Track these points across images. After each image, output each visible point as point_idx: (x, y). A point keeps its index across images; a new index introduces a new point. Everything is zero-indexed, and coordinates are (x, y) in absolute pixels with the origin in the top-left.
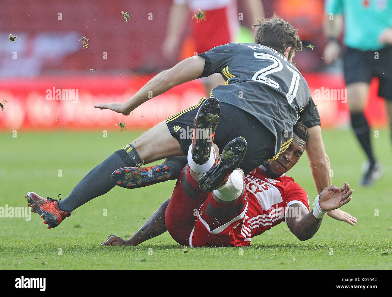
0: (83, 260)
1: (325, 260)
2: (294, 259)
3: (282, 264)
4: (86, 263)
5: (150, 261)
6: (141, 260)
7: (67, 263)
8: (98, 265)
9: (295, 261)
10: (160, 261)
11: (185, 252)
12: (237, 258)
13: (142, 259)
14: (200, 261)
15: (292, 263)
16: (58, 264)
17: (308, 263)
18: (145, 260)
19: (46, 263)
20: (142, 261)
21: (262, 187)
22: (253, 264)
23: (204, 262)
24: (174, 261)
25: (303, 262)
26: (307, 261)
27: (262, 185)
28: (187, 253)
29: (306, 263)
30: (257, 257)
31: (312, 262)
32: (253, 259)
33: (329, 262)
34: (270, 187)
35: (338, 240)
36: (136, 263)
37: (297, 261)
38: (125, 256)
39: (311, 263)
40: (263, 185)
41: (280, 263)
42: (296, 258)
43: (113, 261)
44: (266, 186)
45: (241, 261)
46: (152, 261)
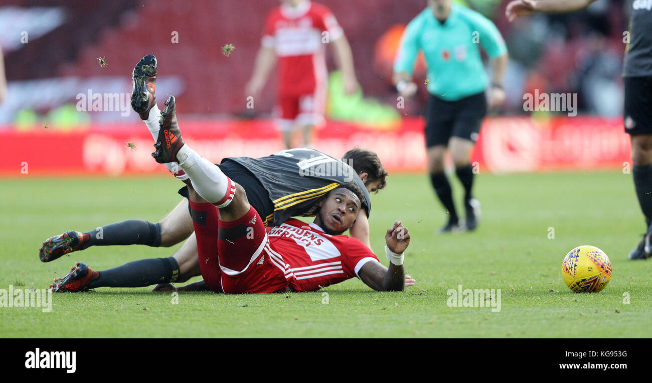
0: (185, 305)
1: (427, 305)
2: (397, 304)
3: (384, 309)
4: (187, 308)
5: (252, 307)
6: (242, 305)
7: (168, 308)
8: (200, 310)
9: (397, 307)
10: (263, 306)
11: (287, 297)
12: (339, 303)
13: (244, 305)
14: (302, 306)
15: (394, 308)
16: (160, 310)
17: (410, 308)
18: (246, 306)
19: (147, 308)
20: (244, 306)
21: (315, 242)
22: (355, 309)
23: (306, 308)
24: (277, 306)
25: (405, 307)
26: (410, 306)
27: (314, 240)
28: (289, 299)
29: (408, 308)
30: (359, 303)
31: (415, 307)
32: (355, 305)
33: (432, 307)
34: (323, 241)
35: (440, 285)
36: (238, 308)
37: (399, 307)
38: (227, 302)
39: (413, 308)
40: (316, 240)
41: (383, 308)
42: (398, 303)
43: (215, 307)
44: (318, 240)
45: (344, 306)
46: (254, 306)
